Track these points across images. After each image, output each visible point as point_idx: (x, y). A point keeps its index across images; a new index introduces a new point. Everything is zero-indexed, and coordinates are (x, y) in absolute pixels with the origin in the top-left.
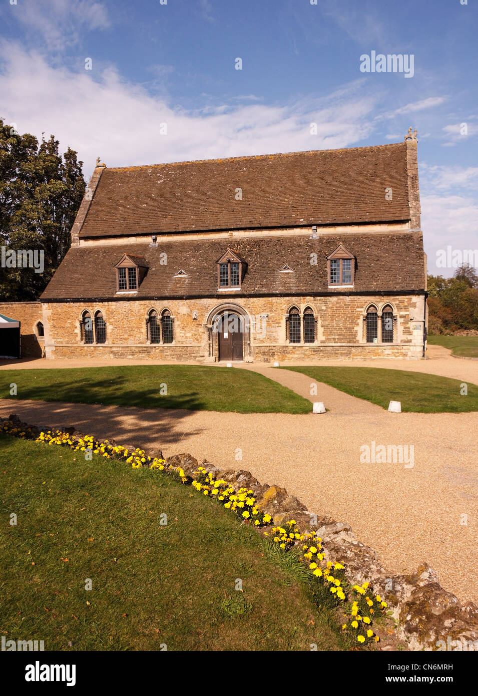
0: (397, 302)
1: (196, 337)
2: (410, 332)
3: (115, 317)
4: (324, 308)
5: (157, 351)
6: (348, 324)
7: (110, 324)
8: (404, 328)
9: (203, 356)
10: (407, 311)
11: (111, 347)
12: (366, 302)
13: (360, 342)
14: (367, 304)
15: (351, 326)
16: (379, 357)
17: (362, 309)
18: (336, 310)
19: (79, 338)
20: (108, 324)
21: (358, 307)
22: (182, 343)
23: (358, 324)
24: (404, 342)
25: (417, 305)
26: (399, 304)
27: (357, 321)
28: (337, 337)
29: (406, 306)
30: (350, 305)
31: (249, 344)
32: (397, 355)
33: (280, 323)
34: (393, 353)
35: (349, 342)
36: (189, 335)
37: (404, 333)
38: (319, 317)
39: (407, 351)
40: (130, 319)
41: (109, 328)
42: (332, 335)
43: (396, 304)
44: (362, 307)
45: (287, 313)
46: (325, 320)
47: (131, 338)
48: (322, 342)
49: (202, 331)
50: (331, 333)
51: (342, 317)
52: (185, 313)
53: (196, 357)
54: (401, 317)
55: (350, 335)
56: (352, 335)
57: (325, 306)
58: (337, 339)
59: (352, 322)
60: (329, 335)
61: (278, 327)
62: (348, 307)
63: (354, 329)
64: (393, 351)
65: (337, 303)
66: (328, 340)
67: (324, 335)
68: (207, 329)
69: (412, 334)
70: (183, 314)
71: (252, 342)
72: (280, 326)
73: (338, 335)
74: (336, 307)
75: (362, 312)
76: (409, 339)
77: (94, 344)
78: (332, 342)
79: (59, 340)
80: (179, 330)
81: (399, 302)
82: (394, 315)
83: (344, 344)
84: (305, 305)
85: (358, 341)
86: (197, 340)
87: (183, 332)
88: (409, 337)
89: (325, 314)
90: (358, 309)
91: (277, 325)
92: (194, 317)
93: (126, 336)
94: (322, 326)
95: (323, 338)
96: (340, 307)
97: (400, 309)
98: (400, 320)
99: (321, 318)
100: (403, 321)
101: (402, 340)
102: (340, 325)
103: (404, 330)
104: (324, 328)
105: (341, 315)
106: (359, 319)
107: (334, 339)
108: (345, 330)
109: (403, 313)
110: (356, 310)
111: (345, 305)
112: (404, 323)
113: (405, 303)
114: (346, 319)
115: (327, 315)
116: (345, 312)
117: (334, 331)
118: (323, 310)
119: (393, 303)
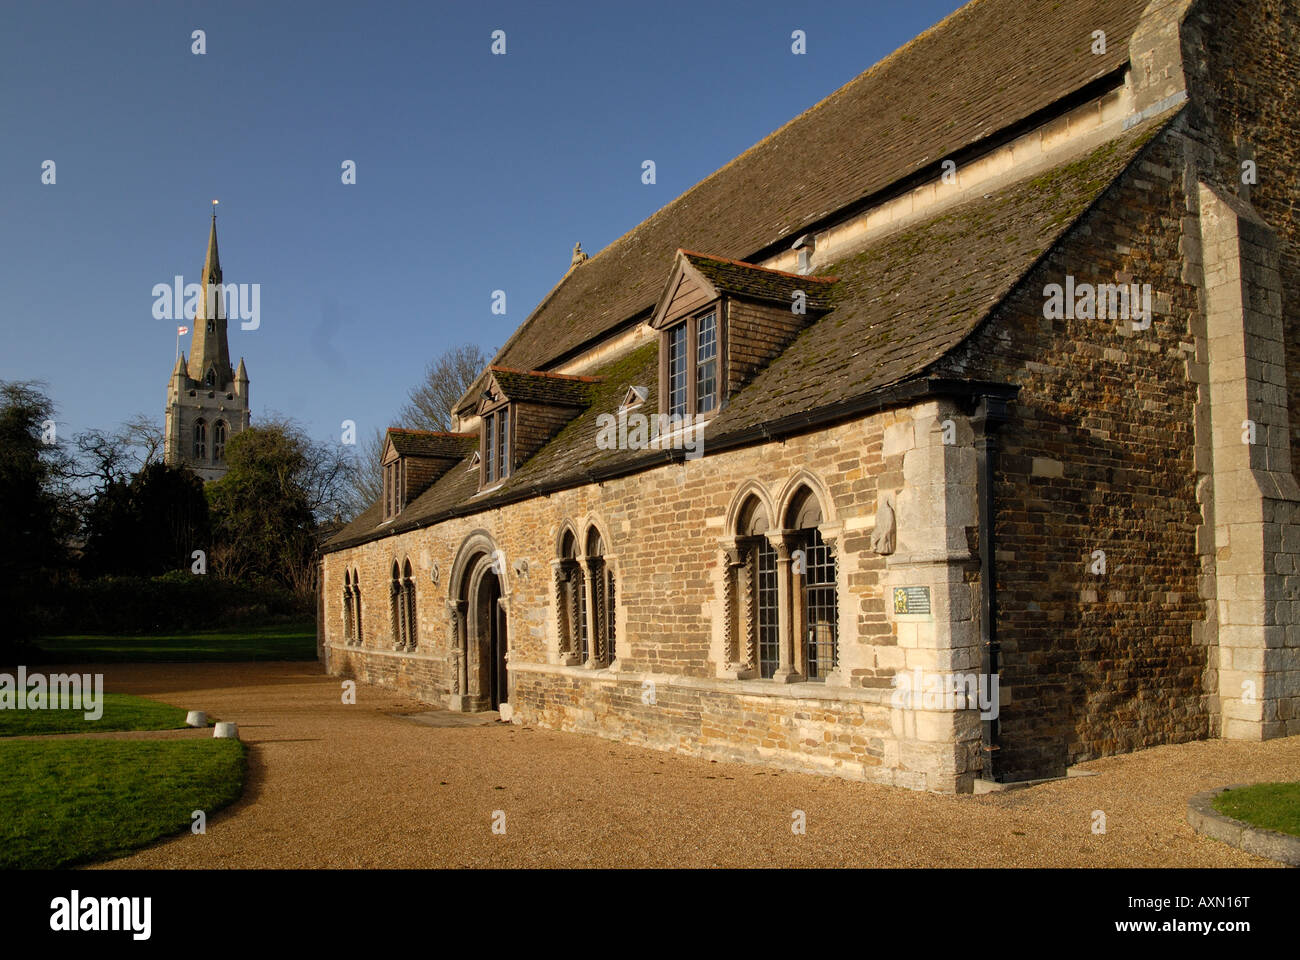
0: (833, 469)
1: (439, 634)
2: (885, 628)
4: (626, 526)
6: (685, 588)
8: (864, 604)
10: (867, 511)
12: (732, 486)
13: (719, 675)
14: (734, 491)
15: (693, 597)
16: (782, 752)
17: (719, 521)
18: (654, 530)
21: (711, 513)
22: (426, 652)
24: (866, 684)
25: (907, 473)
26: (839, 477)
27: (707, 574)
28: (658, 647)
29: (864, 484)
30: (687, 505)
32: (842, 748)
33: (547, 591)
35: (690, 673)
36: (431, 628)
38: (617, 565)
39: (879, 734)
41: (364, 609)
42: (647, 637)
43: (829, 479)
44: (720, 512)
45: (558, 553)
46: (630, 576)
47: (380, 634)
48: (626, 666)
49: (446, 618)
50: (644, 627)
51: (670, 560)
52: (425, 567)
54: (850, 547)
55: (691, 639)
56: (697, 639)
57: (629, 516)
58: (660, 654)
60: (641, 637)
61: (544, 604)
62: (684, 516)
63: (699, 610)
64: (830, 727)
65: (657, 502)
66: (638, 657)
67: (629, 639)
68: (450, 610)
69: (892, 642)
70: (424, 571)
71: (508, 657)
72: (549, 603)
73: (665, 639)
74: (656, 519)
75: (721, 531)
76: (883, 665)
80: (422, 615)
81: (842, 467)
82: (825, 536)
83: (676, 680)
84: (587, 519)
85: (710, 670)
87: (425, 619)
88: (887, 657)
89: (628, 550)
90: (709, 522)
91: (543, 598)
92: (432, 576)
94: (625, 601)
95: (629, 652)
97: (844, 500)
98: (847, 564)
99: (621, 566)
100: (855, 569)
101: (856, 672)
102: (664, 594)
103: (861, 619)
104: (629, 608)
105: (666, 553)
106: (713, 565)
107: (653, 654)
108: (678, 616)
109: (857, 524)
110: (704, 524)
111: (677, 507)
112: (858, 576)
113: (862, 465)
114: (679, 568)
115: (635, 554)
116: (677, 536)
117: (651, 622)
118: (624, 534)
119: (820, 472)
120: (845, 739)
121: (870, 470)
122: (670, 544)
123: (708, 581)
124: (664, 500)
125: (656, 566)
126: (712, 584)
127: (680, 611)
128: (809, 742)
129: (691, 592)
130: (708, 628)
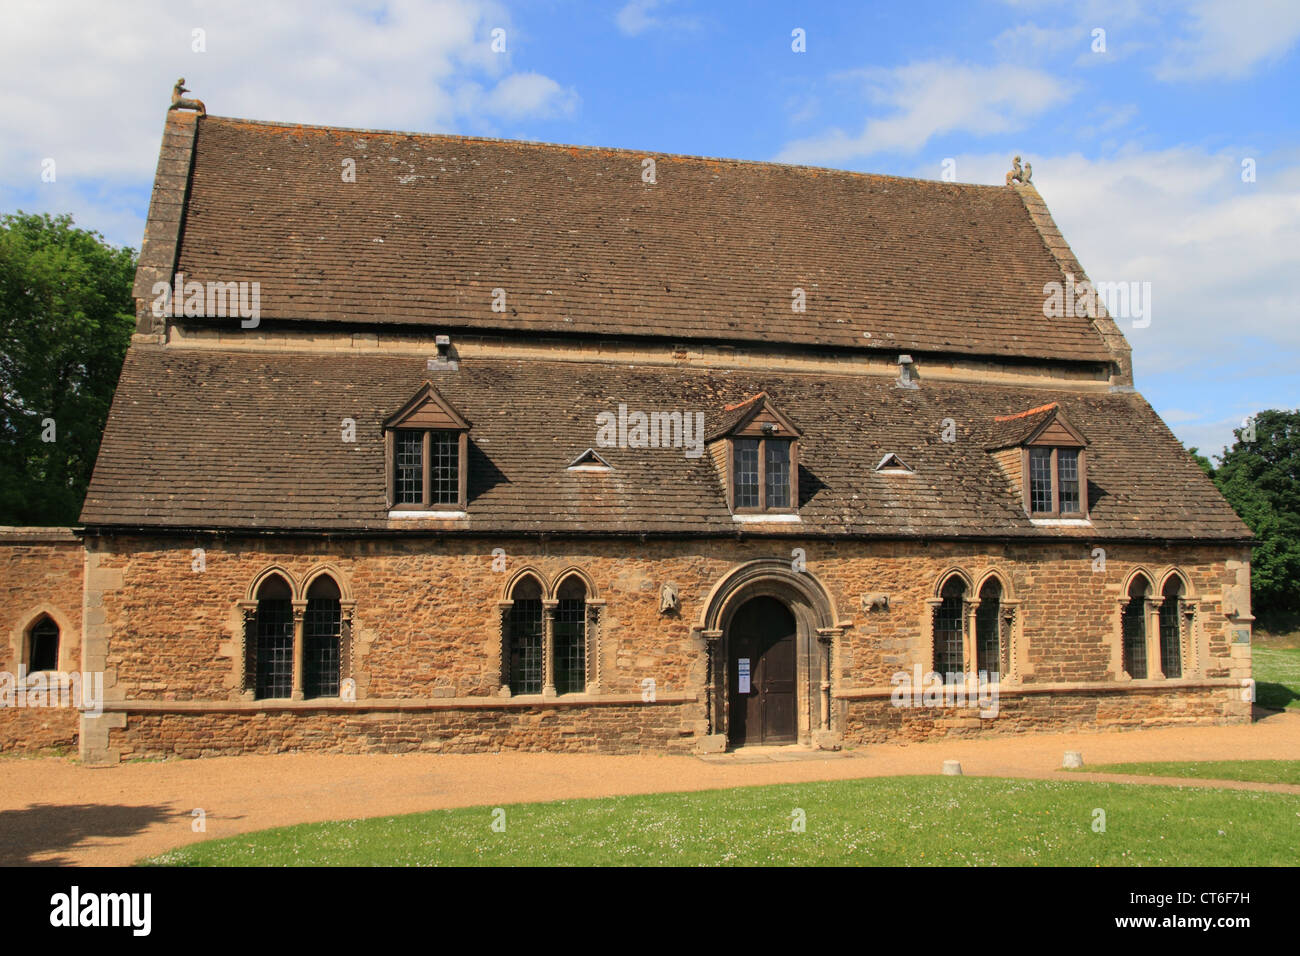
0: (1195, 569)
1: (668, 669)
2: (1225, 649)
3: (388, 602)
4: (1030, 580)
5: (537, 718)
6: (1088, 626)
7: (367, 626)
8: (1212, 639)
9: (690, 734)
10: (1216, 593)
11: (363, 711)
12: (1126, 567)
13: (1116, 679)
14: (1128, 570)
15: (1095, 632)
17: (1118, 587)
18: (1058, 587)
19: (236, 676)
20: (357, 624)
21: (1110, 580)
22: (623, 692)
23: (1110, 629)
24: (1214, 676)
25: (1238, 579)
26: (1198, 574)
27: (1108, 618)
28: (1063, 664)
29: (1213, 580)
30: (1092, 573)
31: (828, 690)
32: (1200, 710)
33: (917, 624)
34: (1189, 705)
35: (1093, 680)
36: (645, 662)
37: (1212, 650)
38: (1017, 607)
39: (1220, 700)
40: (443, 608)
41: (361, 640)
42: (1051, 659)
43: (1191, 574)
44: (1118, 581)
45: (936, 594)
46: (1034, 616)
47: (444, 674)
48: (1027, 679)
49: (690, 650)
50: (1047, 652)
51: (1073, 607)
52: (635, 590)
53: (666, 737)
54: (1203, 608)
55: (1093, 658)
56: (1098, 658)
57: (1033, 574)
58: (1065, 670)
59: (1097, 622)
60: (1043, 659)
61: (911, 635)
62: (1087, 581)
63: (1100, 640)
66: (1042, 673)
67: (1030, 661)
68: (704, 642)
69: (1229, 656)
70: (630, 594)
71: (836, 684)
72: (918, 634)
73: (1068, 659)
74: (1059, 580)
75: (1118, 593)
76: (1224, 667)
77: (296, 699)
78: (1050, 681)
79: (149, 686)
80: (615, 646)
81: (1199, 569)
82: (1188, 602)
83: (1080, 685)
84: (985, 570)
85: (1111, 676)
86: (674, 679)
87: (628, 652)
88: (1224, 663)
89: (1032, 597)
90: (1110, 587)
91: (909, 629)
92: (668, 602)
93: (424, 669)
94: (1027, 633)
95: (1030, 669)
96: (1066, 579)
97: (1200, 585)
98: (1202, 617)
99: (1022, 608)
100: (1207, 620)
101: (1209, 671)
102: (1068, 629)
103: (1210, 644)
104: (1032, 640)
105: (1070, 602)
106: (1113, 612)
107: (1056, 670)
108: (1081, 644)
109: (1208, 598)
110: (1104, 587)
111: (1080, 573)
112: (1210, 624)
113: (1212, 571)
114: (1083, 613)
115: (1038, 601)
116: (1082, 592)
117: (1056, 648)
118: (1027, 587)
119: (1187, 570)
120: (1201, 705)
121: (1218, 574)
122: (1073, 597)
123: (1108, 622)
124: (1068, 568)
125: (1061, 611)
126: (1111, 624)
127: (1082, 639)
128: (1179, 711)
129: (1094, 629)
130: (1109, 651)
